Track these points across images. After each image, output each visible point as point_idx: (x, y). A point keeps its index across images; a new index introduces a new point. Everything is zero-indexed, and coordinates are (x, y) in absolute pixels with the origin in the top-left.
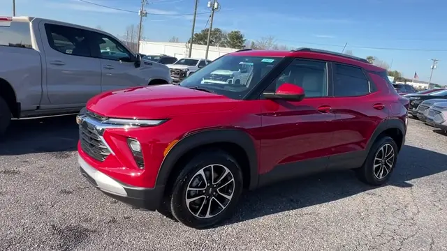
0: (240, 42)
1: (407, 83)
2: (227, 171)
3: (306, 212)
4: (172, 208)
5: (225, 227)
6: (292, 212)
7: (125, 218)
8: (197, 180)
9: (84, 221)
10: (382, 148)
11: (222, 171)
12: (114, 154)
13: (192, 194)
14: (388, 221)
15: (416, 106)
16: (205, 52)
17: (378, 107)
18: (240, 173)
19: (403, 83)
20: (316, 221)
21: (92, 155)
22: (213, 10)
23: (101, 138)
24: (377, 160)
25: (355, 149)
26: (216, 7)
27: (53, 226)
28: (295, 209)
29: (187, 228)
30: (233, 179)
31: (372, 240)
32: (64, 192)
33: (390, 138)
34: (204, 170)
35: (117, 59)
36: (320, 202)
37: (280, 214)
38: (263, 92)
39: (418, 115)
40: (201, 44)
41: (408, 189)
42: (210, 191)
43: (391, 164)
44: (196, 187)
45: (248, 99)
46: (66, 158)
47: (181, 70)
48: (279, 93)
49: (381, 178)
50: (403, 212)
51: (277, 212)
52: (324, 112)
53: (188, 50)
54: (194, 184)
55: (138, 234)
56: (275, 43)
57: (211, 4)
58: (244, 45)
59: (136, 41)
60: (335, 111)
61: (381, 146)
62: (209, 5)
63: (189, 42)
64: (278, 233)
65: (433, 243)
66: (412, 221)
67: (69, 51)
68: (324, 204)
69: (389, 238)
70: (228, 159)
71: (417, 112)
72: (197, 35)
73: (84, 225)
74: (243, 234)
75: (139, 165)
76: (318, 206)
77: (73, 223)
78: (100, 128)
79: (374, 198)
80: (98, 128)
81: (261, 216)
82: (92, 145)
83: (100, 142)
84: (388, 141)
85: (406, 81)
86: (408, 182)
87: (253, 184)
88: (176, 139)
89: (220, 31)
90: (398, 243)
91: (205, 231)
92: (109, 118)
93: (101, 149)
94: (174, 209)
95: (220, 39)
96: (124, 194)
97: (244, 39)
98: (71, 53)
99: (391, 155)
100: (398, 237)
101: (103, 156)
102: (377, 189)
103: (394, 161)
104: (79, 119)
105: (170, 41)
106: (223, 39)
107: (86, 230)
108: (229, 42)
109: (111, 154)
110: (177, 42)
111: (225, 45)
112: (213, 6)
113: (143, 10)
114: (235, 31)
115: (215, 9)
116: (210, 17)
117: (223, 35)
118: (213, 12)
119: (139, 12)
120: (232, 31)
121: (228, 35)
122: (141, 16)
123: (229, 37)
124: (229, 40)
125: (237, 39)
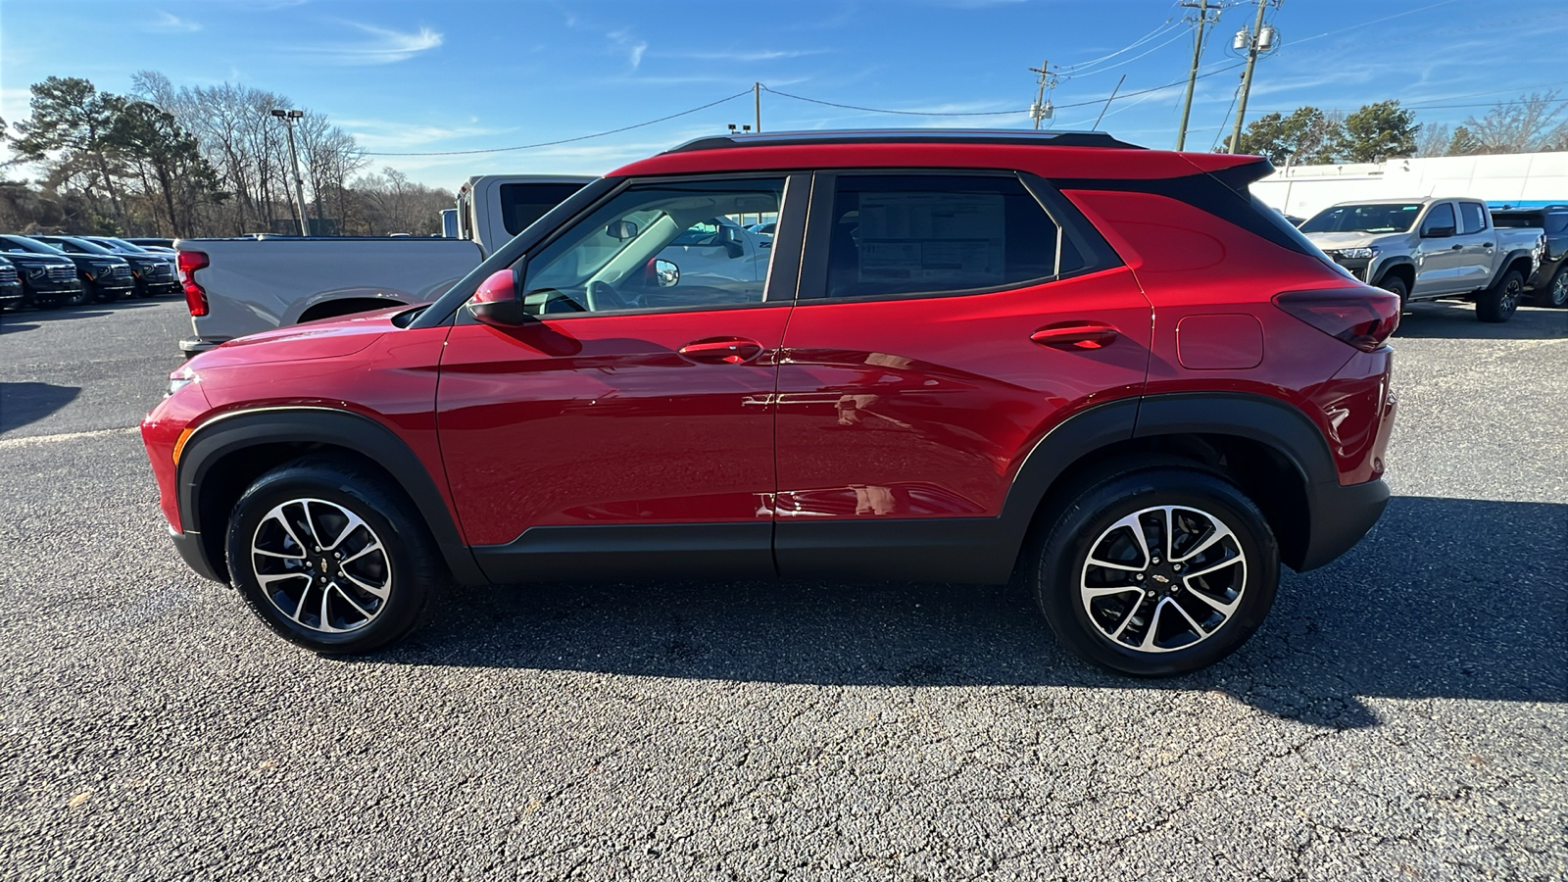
0: (1394, 139)
22: (1253, 54)
26: (1263, 40)
57: (1246, 39)
62: (1238, 44)
89: (1320, 117)
95: (1315, 141)
97: (1411, 126)
106: (1325, 141)
108: (1350, 145)
111: (1333, 156)
112: (1255, 42)
113: (1043, 102)
114: (1376, 105)
115: (1259, 48)
116: (1243, 77)
117: (1328, 127)
118: (1253, 62)
119: (1033, 108)
120: (1364, 108)
121: (1348, 121)
122: (1036, 119)
123: (1349, 129)
124: (1348, 138)
125: (1382, 130)
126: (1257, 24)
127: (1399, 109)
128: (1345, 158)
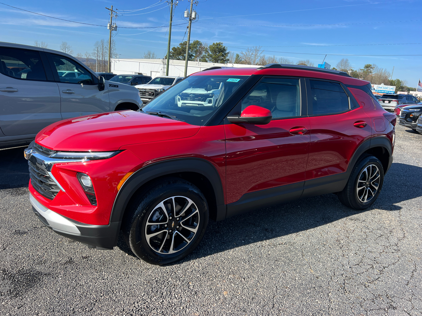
0: (223, 56)
1: (411, 92)
2: (191, 202)
3: (280, 242)
4: (131, 245)
5: (191, 262)
6: (266, 243)
7: (84, 258)
8: (157, 214)
9: (38, 264)
10: (365, 170)
11: (184, 203)
12: (64, 190)
13: (153, 229)
14: (370, 249)
15: (415, 119)
16: (184, 68)
17: (359, 124)
18: (205, 204)
19: (406, 93)
20: (291, 251)
21: (42, 193)
22: (190, 20)
23: (50, 174)
24: (360, 183)
25: (333, 172)
26: (193, 16)
27: (4, 271)
28: (269, 239)
29: (148, 265)
30: (197, 211)
31: (349, 270)
32: (19, 233)
33: (375, 158)
34: (164, 203)
35: (79, 82)
36: (297, 230)
37: (252, 245)
38: (226, 116)
39: (417, 129)
40: (179, 59)
41: (396, 212)
42: (173, 224)
43: (376, 186)
44: (157, 221)
45: (209, 124)
46: (22, 194)
47: (156, 91)
48: (244, 116)
49: (365, 201)
50: (387, 238)
51: (248, 243)
52: (296, 133)
53: (166, 66)
54: (155, 218)
55: (96, 275)
56: (262, 55)
57: (188, 14)
58: (227, 58)
59: (107, 58)
60: (309, 132)
61: (364, 167)
62: (186, 16)
63: (166, 58)
64: (247, 267)
65: (415, 270)
66: (395, 248)
67: (24, 76)
68: (301, 233)
69: (369, 267)
70: (190, 189)
71: (416, 126)
72: (174, 49)
73: (38, 268)
74: (210, 269)
75: (92, 201)
76: (294, 235)
77: (26, 266)
78: (48, 162)
79: (357, 223)
80: (46, 163)
81: (231, 248)
82: (41, 182)
83: (48, 178)
84: (372, 161)
85: (409, 90)
86: (396, 204)
87: (221, 215)
88: (130, 171)
89: (201, 44)
90: (376, 271)
91: (168, 268)
92: (57, 151)
93: (51, 185)
94: (133, 246)
95: (201, 53)
96: (77, 233)
97: (227, 52)
98: (25, 77)
99: (376, 177)
100: (377, 265)
101: (53, 193)
102: (361, 214)
103: (381, 182)
104: (27, 153)
105: (146, 58)
106: (204, 53)
107: (39, 273)
108: (211, 56)
109: (61, 191)
110: (153, 58)
111: (207, 59)
112: (191, 16)
113: (112, 24)
114: (217, 43)
115: (192, 18)
116: (188, 28)
117: (204, 48)
118: (191, 23)
119: (108, 25)
120: (214, 44)
121: (210, 47)
122: (110, 30)
123: (210, 50)
124: (210, 53)
125: (219, 52)
126: (191, 10)
127: (224, 45)
128: (210, 60)
